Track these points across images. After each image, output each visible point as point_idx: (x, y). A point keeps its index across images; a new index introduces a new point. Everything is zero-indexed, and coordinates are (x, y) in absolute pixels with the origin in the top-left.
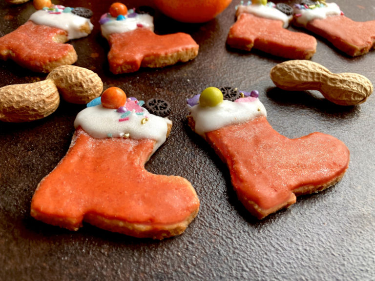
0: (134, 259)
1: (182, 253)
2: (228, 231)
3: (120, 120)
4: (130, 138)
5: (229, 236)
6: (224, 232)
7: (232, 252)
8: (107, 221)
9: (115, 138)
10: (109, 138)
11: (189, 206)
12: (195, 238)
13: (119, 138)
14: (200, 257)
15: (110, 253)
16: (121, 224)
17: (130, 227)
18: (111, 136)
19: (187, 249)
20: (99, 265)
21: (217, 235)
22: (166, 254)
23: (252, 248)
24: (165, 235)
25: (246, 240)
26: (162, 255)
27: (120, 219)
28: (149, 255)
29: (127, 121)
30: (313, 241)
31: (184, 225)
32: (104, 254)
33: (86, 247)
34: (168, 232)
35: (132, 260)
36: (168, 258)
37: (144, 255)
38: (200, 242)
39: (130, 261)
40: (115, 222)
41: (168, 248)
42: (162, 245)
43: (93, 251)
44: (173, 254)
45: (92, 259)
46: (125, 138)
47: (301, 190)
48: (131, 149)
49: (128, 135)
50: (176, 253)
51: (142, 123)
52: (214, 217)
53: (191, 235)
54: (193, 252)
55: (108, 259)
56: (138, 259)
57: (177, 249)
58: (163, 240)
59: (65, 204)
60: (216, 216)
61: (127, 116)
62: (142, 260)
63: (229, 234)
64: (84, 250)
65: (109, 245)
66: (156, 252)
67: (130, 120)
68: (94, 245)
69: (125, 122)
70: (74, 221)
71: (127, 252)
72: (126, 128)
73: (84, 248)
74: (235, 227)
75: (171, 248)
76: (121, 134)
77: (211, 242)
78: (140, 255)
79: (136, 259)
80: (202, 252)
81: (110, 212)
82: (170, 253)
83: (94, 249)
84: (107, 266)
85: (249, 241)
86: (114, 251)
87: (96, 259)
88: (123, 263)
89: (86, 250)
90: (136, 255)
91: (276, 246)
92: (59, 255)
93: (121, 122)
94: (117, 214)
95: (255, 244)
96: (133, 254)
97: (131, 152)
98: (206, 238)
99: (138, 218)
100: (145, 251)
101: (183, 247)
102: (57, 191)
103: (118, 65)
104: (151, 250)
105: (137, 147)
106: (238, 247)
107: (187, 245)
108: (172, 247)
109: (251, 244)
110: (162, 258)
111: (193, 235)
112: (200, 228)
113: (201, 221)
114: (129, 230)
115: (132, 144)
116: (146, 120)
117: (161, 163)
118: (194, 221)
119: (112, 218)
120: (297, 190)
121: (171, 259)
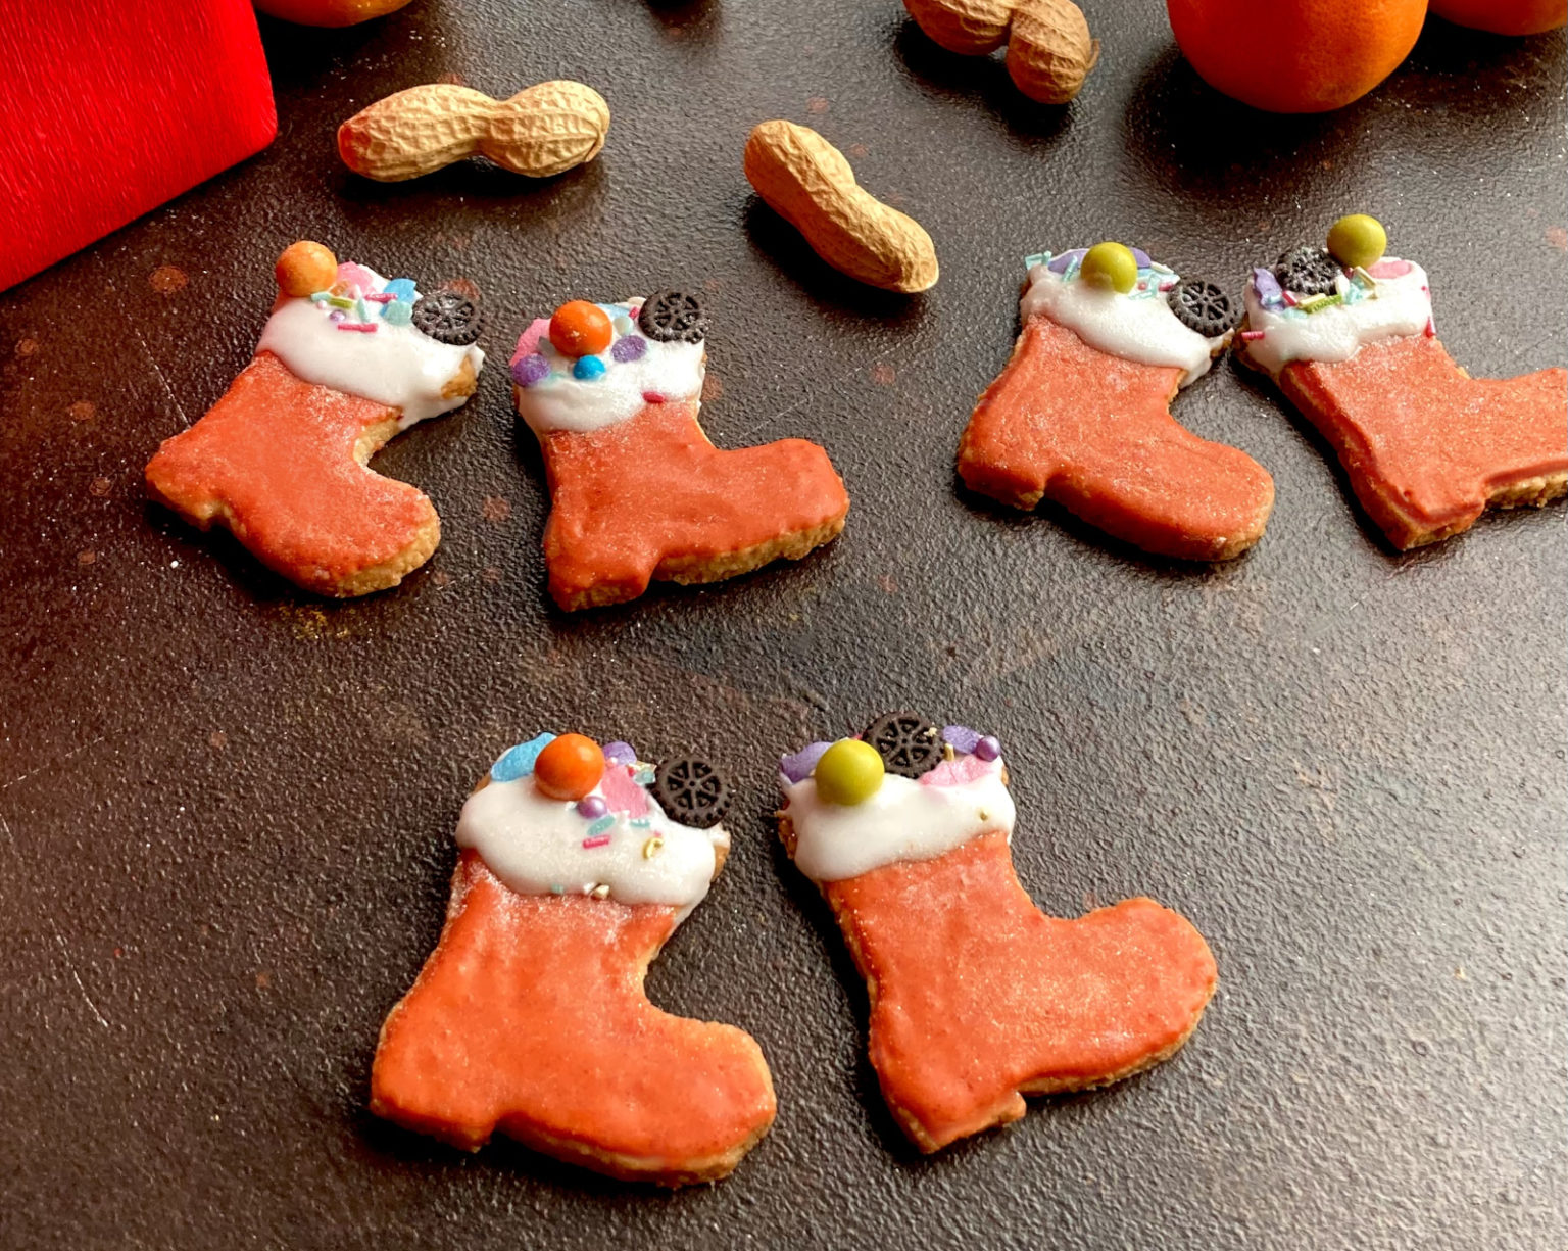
0: (609, 1231)
1: (723, 1226)
2: (840, 1178)
3: (587, 845)
4: (610, 897)
5: (841, 1192)
6: (830, 1181)
7: (839, 1231)
8: (552, 1140)
9: (569, 895)
10: (554, 895)
11: (748, 1115)
12: (756, 1189)
13: (580, 895)
14: (762, 1238)
15: (555, 1213)
16: (585, 1150)
17: (606, 1159)
18: (561, 890)
19: (735, 1216)
20: (531, 1240)
21: (812, 1186)
22: (684, 1224)
23: (890, 1224)
24: (686, 1179)
25: (880, 1205)
26: (674, 1226)
27: (581, 1138)
28: (645, 1223)
29: (605, 847)
30: (1043, 1220)
31: (732, 1158)
32: (541, 1214)
33: (500, 1193)
34: (692, 1175)
35: (605, 1233)
36: (688, 1235)
37: (634, 1223)
38: (767, 1201)
39: (600, 1236)
40: (570, 1144)
41: (691, 1211)
42: (678, 1203)
43: (515, 1204)
44: (701, 1226)
45: (515, 1225)
46: (595, 898)
47: (1043, 1085)
48: (611, 936)
49: (604, 890)
50: (708, 1222)
51: (645, 856)
52: (812, 1138)
53: (748, 1181)
54: (747, 1224)
55: (550, 1226)
56: (619, 1232)
57: (712, 1214)
58: (679, 1190)
59: (454, 1093)
60: (817, 1136)
61: (606, 832)
62: (629, 1235)
63: (840, 1184)
64: (494, 1202)
65: (554, 1194)
66: (661, 1216)
67: (612, 844)
68: (518, 1190)
69: (600, 848)
70: (475, 1135)
71: (594, 1212)
72: (602, 869)
73: (496, 1195)
74: (858, 1168)
75: (698, 1210)
76: (587, 888)
77: (794, 1203)
78: (625, 1223)
79: (613, 1231)
80: (769, 1227)
81: (560, 1119)
82: (693, 1222)
83: (518, 1200)
84: (549, 1243)
85: (885, 1208)
86: (564, 1208)
87: (524, 1226)
88: (585, 1239)
89: (499, 1202)
90: (615, 1220)
91: (948, 1224)
92: (440, 1209)
93: (591, 851)
94: (576, 1128)
95: (898, 1217)
96: (608, 1219)
97: (612, 945)
98: (784, 1193)
99: (625, 1140)
100: (635, 1214)
101: (726, 1210)
102: (434, 1058)
103: (577, 589)
104: (650, 1212)
105: (628, 928)
106: (857, 1219)
107: (736, 1207)
108: (699, 1208)
109: (890, 1215)
110: (674, 1232)
111: (755, 1183)
112: (772, 1166)
113: (778, 1145)
114: (603, 1165)
115: (618, 916)
116: (657, 845)
117: (691, 966)
118: (759, 1146)
119: (565, 1135)
120: (1029, 1087)
121: (696, 1237)
